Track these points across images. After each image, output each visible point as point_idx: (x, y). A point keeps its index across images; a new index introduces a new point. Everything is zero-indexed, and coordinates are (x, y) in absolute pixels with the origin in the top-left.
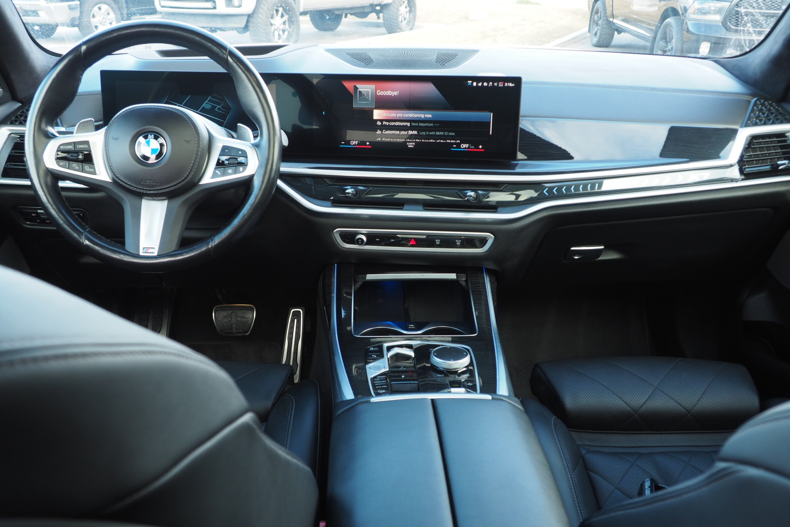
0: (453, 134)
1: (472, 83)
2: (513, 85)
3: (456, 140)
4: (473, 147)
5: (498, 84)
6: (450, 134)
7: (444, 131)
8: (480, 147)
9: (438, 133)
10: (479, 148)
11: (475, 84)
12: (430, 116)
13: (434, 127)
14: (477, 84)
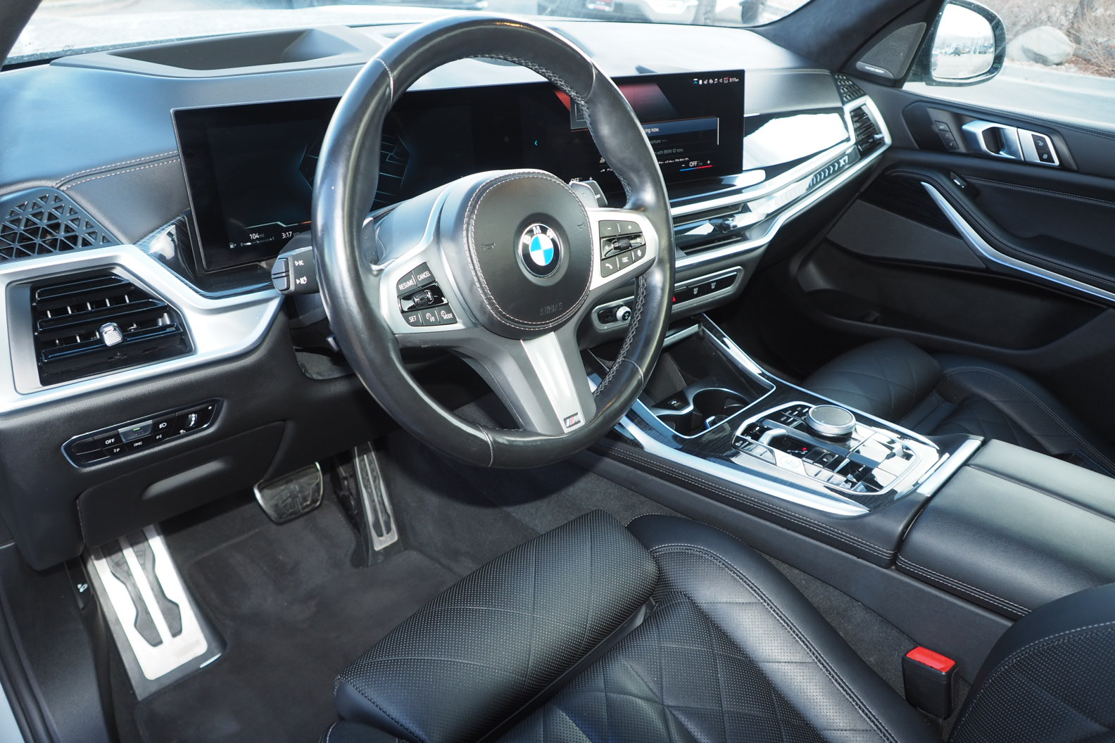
0: (682, 150)
1: (698, 81)
2: (737, 80)
3: (684, 158)
4: (701, 164)
5: (723, 81)
6: (678, 150)
7: (672, 148)
8: (709, 162)
9: (666, 152)
10: (708, 165)
11: (701, 82)
12: (657, 130)
13: (662, 143)
14: (703, 82)
